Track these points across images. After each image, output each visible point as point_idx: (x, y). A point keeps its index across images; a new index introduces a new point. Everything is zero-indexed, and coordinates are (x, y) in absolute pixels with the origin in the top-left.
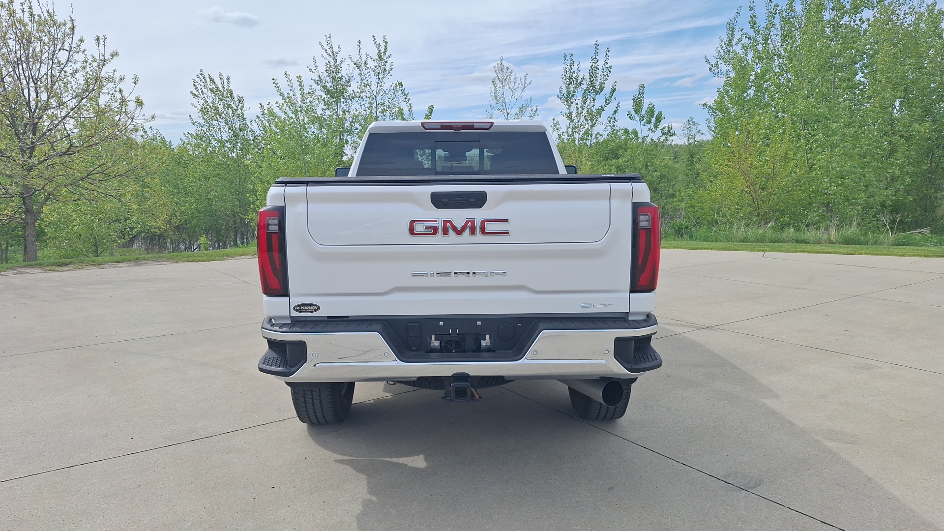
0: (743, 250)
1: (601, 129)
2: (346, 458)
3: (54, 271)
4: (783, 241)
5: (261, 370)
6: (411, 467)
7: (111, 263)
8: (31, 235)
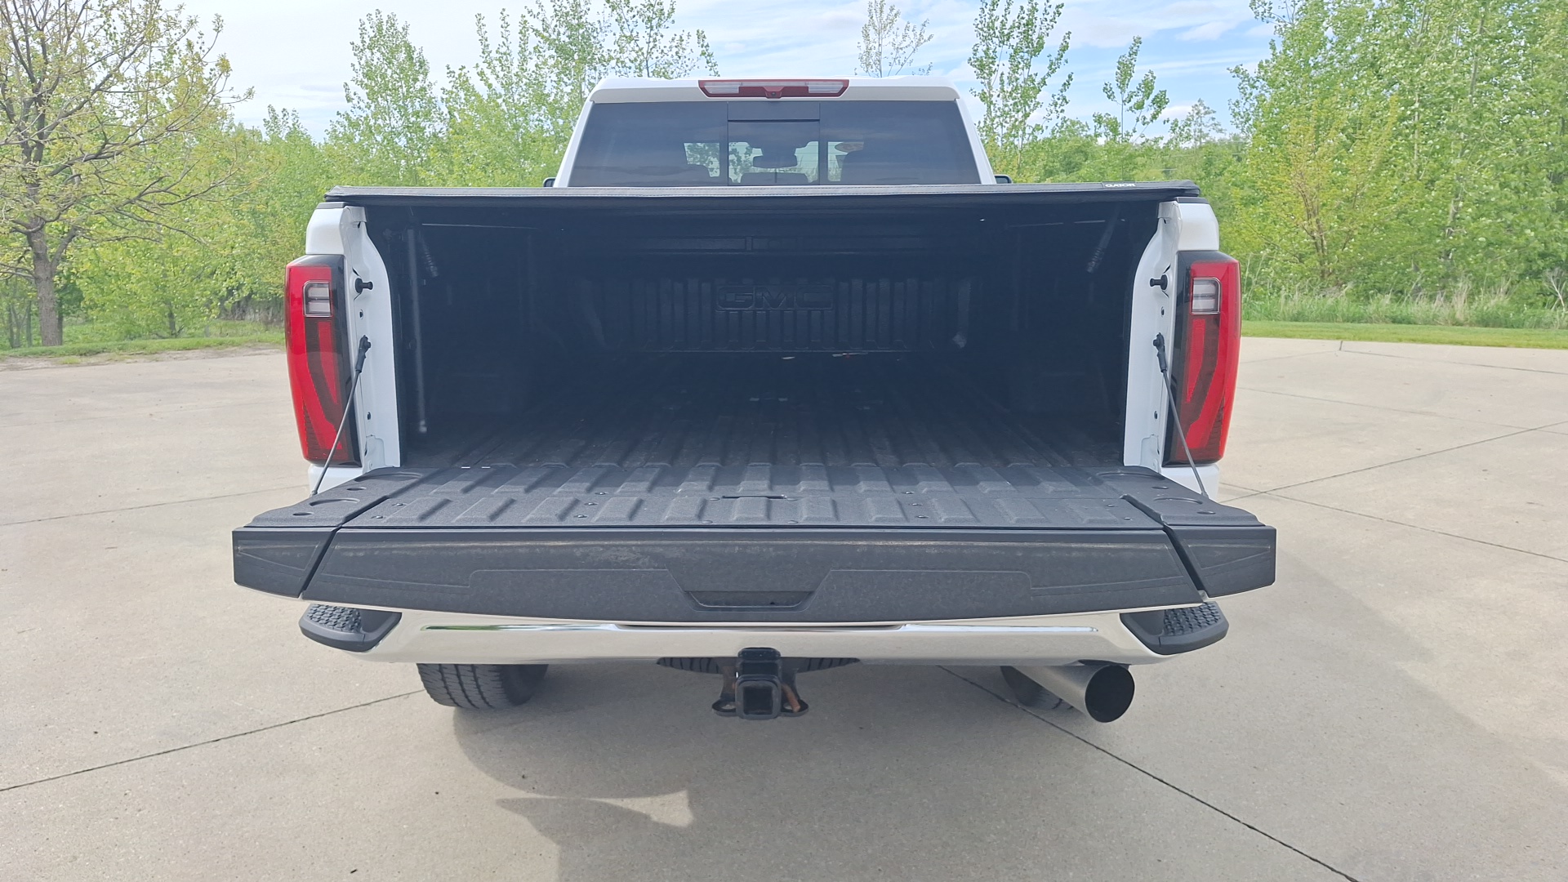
0: (1301, 337)
1: (1042, 119)
2: (522, 794)
3: (71, 364)
4: (1369, 320)
5: (306, 632)
6: (657, 824)
7: (175, 350)
8: (45, 299)
